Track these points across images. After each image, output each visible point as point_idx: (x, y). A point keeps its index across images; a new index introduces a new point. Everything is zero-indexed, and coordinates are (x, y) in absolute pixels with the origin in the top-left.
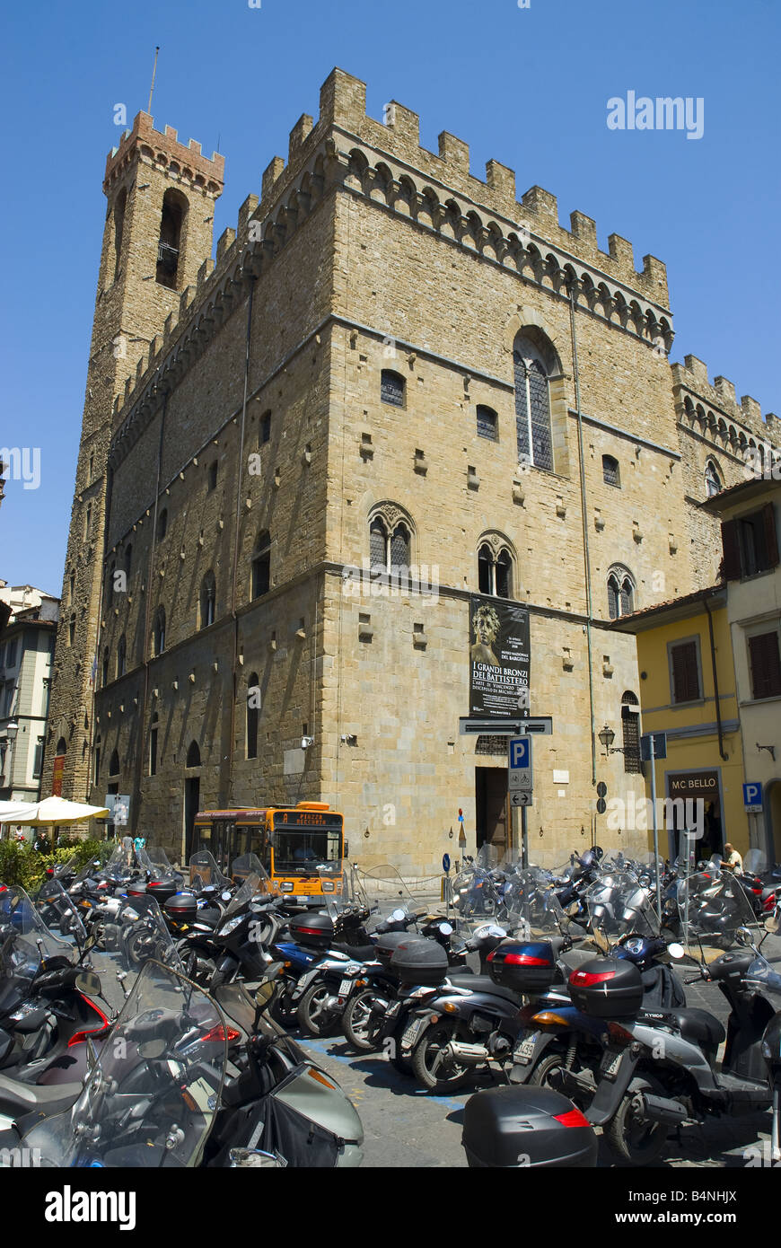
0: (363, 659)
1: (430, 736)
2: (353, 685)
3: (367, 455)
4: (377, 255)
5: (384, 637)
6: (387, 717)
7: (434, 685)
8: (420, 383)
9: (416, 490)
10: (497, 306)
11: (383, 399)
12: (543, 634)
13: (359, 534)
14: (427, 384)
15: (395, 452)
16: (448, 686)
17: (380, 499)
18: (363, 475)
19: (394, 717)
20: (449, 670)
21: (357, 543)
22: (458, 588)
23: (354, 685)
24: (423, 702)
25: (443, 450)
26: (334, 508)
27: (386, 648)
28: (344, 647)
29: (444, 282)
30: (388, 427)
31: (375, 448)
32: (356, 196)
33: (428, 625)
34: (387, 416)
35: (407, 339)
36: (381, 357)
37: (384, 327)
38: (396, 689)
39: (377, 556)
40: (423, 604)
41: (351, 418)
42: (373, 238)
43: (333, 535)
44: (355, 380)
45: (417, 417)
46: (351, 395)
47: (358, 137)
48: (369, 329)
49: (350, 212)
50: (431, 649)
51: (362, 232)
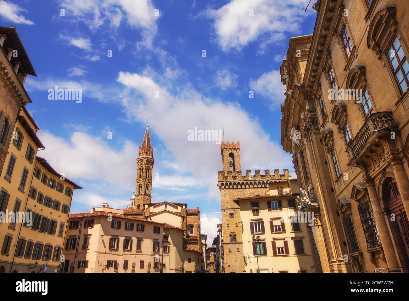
0: (230, 255)
2: (228, 258)
3: (228, 227)
5: (233, 251)
6: (234, 262)
7: (241, 257)
8: (236, 213)
9: (236, 229)
11: (230, 218)
13: (228, 238)
15: (232, 225)
17: (231, 232)
18: (228, 230)
24: (240, 260)
26: (224, 235)
27: (233, 253)
28: (227, 253)
31: (229, 225)
32: (223, 189)
33: (240, 248)
34: (231, 220)
35: (233, 207)
36: (229, 212)
37: (229, 207)
38: (235, 258)
39: (231, 240)
40: (238, 246)
41: (225, 222)
42: (227, 194)
43: (224, 239)
44: (225, 216)
45: (236, 218)
46: (225, 219)
47: (222, 181)
48: (227, 208)
49: (223, 192)
50: (240, 252)
51: (225, 194)
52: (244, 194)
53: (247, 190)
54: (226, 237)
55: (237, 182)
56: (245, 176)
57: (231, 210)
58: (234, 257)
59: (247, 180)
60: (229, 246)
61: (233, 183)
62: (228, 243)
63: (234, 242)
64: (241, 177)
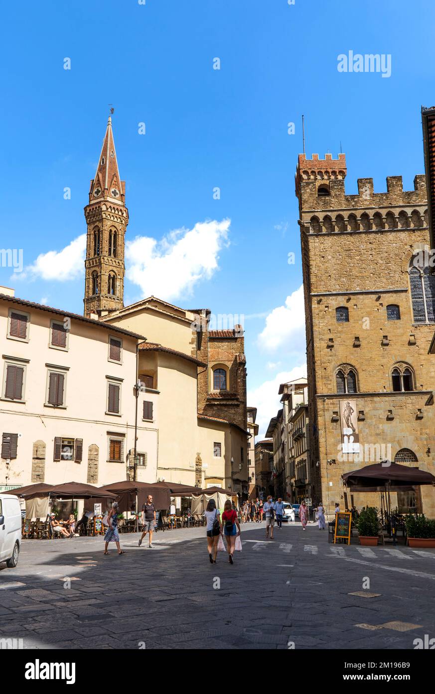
3: (331, 347)
4: (330, 257)
7: (371, 435)
8: (355, 307)
9: (356, 355)
10: (396, 252)
11: (338, 320)
13: (331, 381)
14: (359, 306)
15: (344, 342)
16: (377, 435)
17: (339, 364)
18: (330, 356)
20: (378, 428)
21: (330, 384)
22: (381, 392)
23: (333, 440)
25: (369, 333)
26: (319, 373)
28: (327, 426)
29: (365, 254)
30: (340, 332)
31: (336, 344)
32: (316, 236)
33: (366, 410)
34: (340, 328)
35: (347, 290)
36: (335, 302)
37: (336, 289)
39: (341, 387)
40: (363, 403)
41: (323, 334)
42: (327, 251)
43: (319, 384)
44: (323, 318)
45: (355, 323)
46: (322, 324)
47: (313, 210)
48: (328, 293)
49: (315, 244)
50: (368, 421)
51: (322, 251)
52: (381, 250)
53: (391, 236)
54: (326, 378)
55: (358, 214)
56: (385, 194)
57: (340, 298)
59: (390, 205)
60: (333, 404)
61: (346, 215)
62: (330, 397)
63: (348, 392)
64: (373, 197)
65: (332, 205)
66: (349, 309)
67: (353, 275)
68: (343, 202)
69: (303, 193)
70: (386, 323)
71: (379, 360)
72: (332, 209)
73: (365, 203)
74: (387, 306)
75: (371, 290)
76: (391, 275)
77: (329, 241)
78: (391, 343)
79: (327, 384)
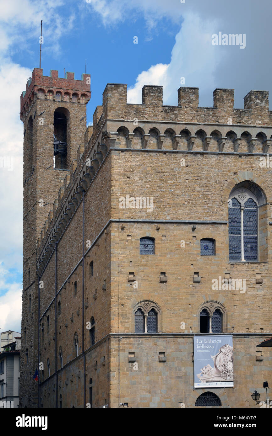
0: (131, 371)
1: (169, 400)
3: (132, 282)
4: (137, 179)
5: (143, 360)
6: (144, 394)
7: (171, 378)
8: (164, 238)
9: (161, 292)
10: (218, 179)
11: (141, 252)
12: (243, 346)
13: (128, 319)
14: (168, 238)
15: (148, 276)
16: (179, 377)
17: (139, 300)
18: (130, 292)
19: (148, 394)
20: (180, 370)
21: (127, 322)
22: (186, 333)
23: (126, 382)
24: (164, 386)
25: (178, 268)
26: (115, 309)
27: (143, 365)
28: (121, 367)
29: (180, 178)
30: (143, 266)
31: (137, 277)
32: (123, 151)
33: (168, 352)
34: (144, 262)
35: (156, 218)
36: (140, 231)
37: (142, 216)
38: (149, 382)
39: (139, 326)
40: (164, 343)
41: (123, 267)
42: (134, 170)
43: (114, 322)
44: (124, 248)
45: (161, 256)
46: (122, 256)
47: (122, 119)
48: (132, 220)
49: (121, 161)
50: (169, 363)
51: (127, 170)
52: (200, 175)
53: (213, 160)
54: (123, 315)
55: (178, 130)
56: (212, 109)
57: (146, 226)
58: (148, 378)
59: (217, 123)
60: (130, 344)
61: (162, 129)
62: (127, 336)
63: (147, 331)
64: (197, 111)
65: (146, 116)
66: (156, 240)
67: (163, 202)
68: (159, 113)
69: (110, 97)
70: (198, 258)
71: (187, 299)
72: (145, 120)
73: (186, 118)
74: (201, 240)
75: (183, 221)
76: (209, 205)
77: (137, 160)
78: (202, 280)
79: (124, 322)
